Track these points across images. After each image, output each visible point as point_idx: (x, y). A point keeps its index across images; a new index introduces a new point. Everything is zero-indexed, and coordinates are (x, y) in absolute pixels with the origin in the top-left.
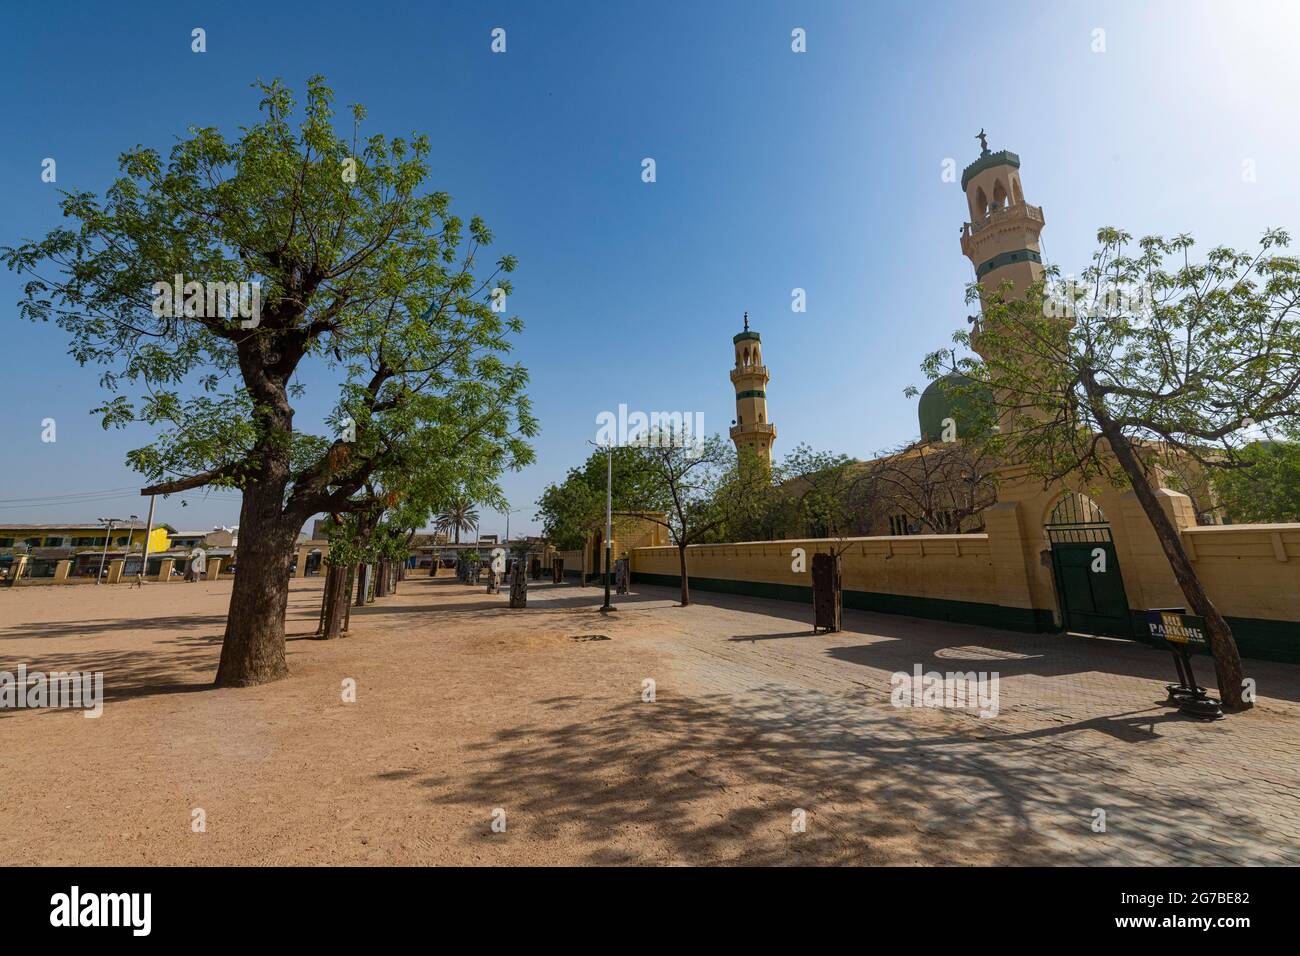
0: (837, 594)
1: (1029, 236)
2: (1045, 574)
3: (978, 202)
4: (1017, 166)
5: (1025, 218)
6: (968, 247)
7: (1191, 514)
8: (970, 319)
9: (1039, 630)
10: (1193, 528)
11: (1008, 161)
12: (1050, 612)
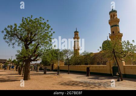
0: (89, 72)
1: (118, 23)
2: (112, 70)
3: (111, 17)
4: (117, 12)
5: (117, 20)
6: (110, 23)
7: (125, 64)
8: (109, 34)
9: (111, 76)
10: (125, 65)
11: (115, 11)
12: (112, 74)
